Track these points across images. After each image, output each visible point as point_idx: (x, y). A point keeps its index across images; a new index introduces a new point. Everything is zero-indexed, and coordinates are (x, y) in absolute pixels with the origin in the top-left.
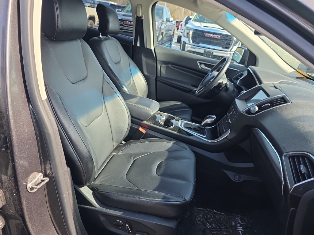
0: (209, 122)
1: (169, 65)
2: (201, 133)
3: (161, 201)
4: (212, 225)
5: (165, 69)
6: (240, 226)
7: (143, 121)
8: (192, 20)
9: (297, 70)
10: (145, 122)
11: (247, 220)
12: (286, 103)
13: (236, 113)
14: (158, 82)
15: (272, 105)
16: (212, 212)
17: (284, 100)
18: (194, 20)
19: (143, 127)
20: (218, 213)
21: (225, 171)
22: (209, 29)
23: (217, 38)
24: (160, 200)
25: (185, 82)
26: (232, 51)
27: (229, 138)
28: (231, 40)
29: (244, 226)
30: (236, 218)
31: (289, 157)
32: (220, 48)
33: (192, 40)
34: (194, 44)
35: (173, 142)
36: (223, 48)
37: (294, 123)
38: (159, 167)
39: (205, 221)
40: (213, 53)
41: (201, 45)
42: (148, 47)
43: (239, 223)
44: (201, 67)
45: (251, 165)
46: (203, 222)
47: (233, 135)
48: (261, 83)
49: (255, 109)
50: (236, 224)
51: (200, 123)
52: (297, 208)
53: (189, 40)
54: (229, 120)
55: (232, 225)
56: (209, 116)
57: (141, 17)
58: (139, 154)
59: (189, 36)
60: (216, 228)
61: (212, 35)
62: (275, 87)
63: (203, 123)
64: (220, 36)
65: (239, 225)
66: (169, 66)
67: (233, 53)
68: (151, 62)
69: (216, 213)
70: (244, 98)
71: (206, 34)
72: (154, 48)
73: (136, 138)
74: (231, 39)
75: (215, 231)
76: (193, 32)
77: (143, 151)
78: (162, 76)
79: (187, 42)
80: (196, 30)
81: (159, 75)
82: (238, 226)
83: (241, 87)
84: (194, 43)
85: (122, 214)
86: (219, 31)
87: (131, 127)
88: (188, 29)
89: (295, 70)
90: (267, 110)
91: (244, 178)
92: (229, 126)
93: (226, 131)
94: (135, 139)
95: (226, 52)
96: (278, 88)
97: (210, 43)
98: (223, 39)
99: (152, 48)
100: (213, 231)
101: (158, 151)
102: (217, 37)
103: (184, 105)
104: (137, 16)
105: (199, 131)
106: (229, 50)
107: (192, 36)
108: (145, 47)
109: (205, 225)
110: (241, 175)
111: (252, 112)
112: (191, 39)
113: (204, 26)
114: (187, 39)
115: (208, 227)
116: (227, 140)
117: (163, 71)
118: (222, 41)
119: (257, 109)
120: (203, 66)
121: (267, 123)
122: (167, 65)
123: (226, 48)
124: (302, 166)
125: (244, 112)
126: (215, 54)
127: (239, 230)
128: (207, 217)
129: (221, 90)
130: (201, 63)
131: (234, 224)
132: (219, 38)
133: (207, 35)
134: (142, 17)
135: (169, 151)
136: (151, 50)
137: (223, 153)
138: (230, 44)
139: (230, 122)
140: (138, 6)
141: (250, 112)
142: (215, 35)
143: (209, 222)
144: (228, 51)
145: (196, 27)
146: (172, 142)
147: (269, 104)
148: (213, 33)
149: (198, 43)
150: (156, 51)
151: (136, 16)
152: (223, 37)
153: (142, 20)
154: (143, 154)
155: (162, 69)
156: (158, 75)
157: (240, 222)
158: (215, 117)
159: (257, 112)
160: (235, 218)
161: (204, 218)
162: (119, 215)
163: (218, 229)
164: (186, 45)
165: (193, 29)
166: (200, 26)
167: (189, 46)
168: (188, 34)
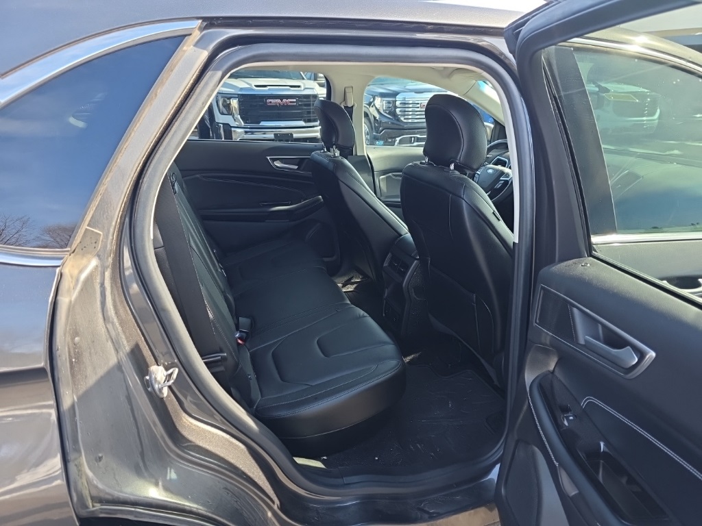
5: (385, 182)
23: (290, 104)
32: (302, 123)
33: (242, 118)
34: (249, 125)
36: (305, 121)
40: (292, 135)
41: (263, 124)
42: (359, 154)
53: (236, 119)
59: (232, 110)
61: (279, 101)
64: (295, 100)
66: (390, 177)
71: (269, 101)
76: (239, 102)
79: (233, 123)
80: (244, 96)
84: (247, 123)
88: (224, 97)
95: (315, 128)
97: (280, 118)
98: (301, 105)
102: (290, 102)
106: (318, 123)
107: (240, 110)
112: (239, 117)
113: (256, 86)
117: (383, 186)
118: (303, 109)
122: (388, 175)
126: (295, 136)
132: (295, 104)
133: (271, 102)
136: (364, 156)
142: (285, 101)
145: (241, 89)
148: (281, 97)
149: (258, 123)
152: (301, 101)
155: (381, 184)
164: (233, 129)
165: (237, 96)
166: (249, 86)
167: (239, 130)
168: (228, 106)
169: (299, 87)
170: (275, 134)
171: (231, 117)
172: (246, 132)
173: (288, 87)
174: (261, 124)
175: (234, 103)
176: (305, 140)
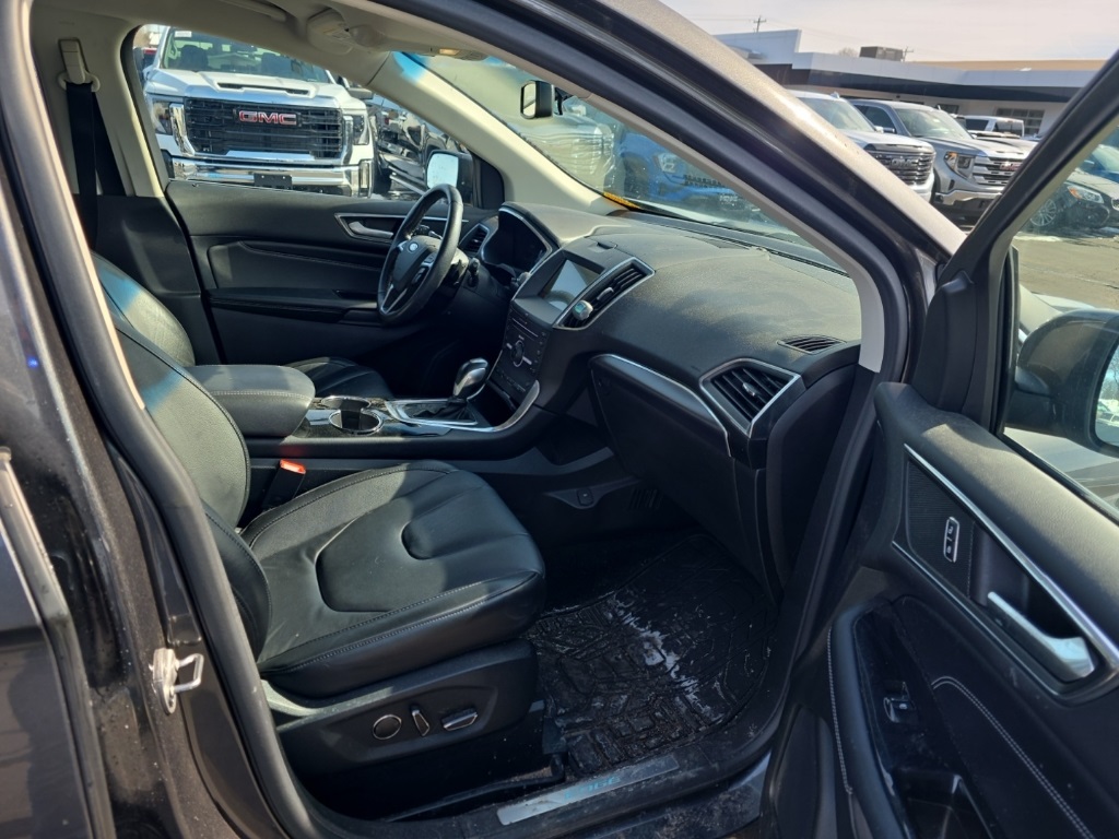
0: (471, 382)
1: (239, 244)
2: (461, 419)
3: (488, 599)
4: (568, 645)
5: (227, 259)
6: (626, 614)
7: (283, 437)
8: (158, 62)
9: (605, 194)
10: (290, 439)
11: (632, 592)
12: (644, 275)
13: (540, 334)
14: (215, 311)
15: (618, 290)
16: (550, 616)
17: (638, 271)
18: (166, 63)
19: (290, 458)
20: (566, 612)
21: (552, 494)
22: (246, 93)
23: (284, 122)
24: (484, 597)
25: (315, 291)
26: (351, 163)
27: (543, 403)
28: (337, 127)
29: (633, 609)
30: (609, 602)
31: (712, 381)
32: (309, 159)
33: (191, 141)
34: (205, 156)
35: (404, 466)
36: (317, 155)
37: (686, 312)
38: (408, 541)
39: (549, 644)
40: (289, 178)
41: (232, 154)
42: (139, 194)
43: (621, 608)
44: (353, 231)
45: (605, 453)
46: (545, 649)
47: (552, 391)
48: (554, 243)
49: (586, 308)
50: (615, 615)
51: (448, 392)
52: (765, 466)
53: (180, 142)
54: (524, 359)
55: (607, 621)
56: (465, 365)
57: (88, 86)
58: (319, 540)
59: (173, 125)
60: (581, 646)
61: (264, 115)
62: (600, 245)
63: (458, 390)
64: (294, 116)
65: (622, 613)
66: (238, 248)
67: (357, 168)
68: (166, 244)
69: (561, 614)
70: (535, 293)
71: (243, 113)
72: (166, 193)
73: (278, 499)
74: (336, 121)
75: (581, 652)
76: (186, 111)
77: (323, 528)
78: (221, 286)
79: (175, 150)
80: (195, 101)
81: (210, 285)
82: (622, 617)
83: (498, 266)
84: (201, 151)
85: (393, 691)
86: (285, 97)
87: (253, 471)
88: (161, 101)
89: (598, 196)
90: (611, 304)
91: (599, 491)
92: (532, 373)
93: (528, 388)
94: (276, 504)
95: (336, 169)
96: (610, 245)
97: (268, 146)
98: (307, 127)
99: (160, 194)
100: (577, 654)
101: (371, 508)
102: (285, 119)
103: (341, 364)
104: (70, 85)
105: (454, 414)
106: (341, 161)
107: (187, 126)
108: (128, 192)
109: (553, 652)
110: (592, 488)
111: (582, 317)
112: (186, 138)
113: (222, 85)
114: (170, 139)
115: (563, 651)
116: (539, 410)
117: (223, 267)
118: (309, 133)
119: (590, 307)
120: (358, 227)
121: (627, 332)
122: (231, 245)
123: (328, 155)
124: (745, 386)
125: (559, 325)
126: (296, 180)
127: (627, 622)
128: (546, 632)
129: (459, 285)
130: (349, 220)
131: (611, 615)
132: (295, 123)
133: (246, 116)
134: (92, 83)
135: (404, 493)
136: (156, 200)
137: (534, 449)
138: (337, 141)
139: (530, 362)
140: (62, 43)
141: (576, 320)
142: (274, 116)
143: (557, 642)
144: (338, 166)
145: (192, 88)
146: (399, 468)
147: (610, 289)
148: (269, 109)
149: (224, 152)
150: (177, 202)
151: (64, 85)
152: (308, 119)
153: (94, 94)
154: (328, 534)
155: (217, 263)
156: (207, 288)
157: (621, 605)
158: (481, 361)
159: (593, 314)
160: (606, 603)
161: (543, 638)
162: (384, 697)
163: (585, 643)
164: (174, 160)
165: (181, 100)
166: (207, 84)
167: (187, 164)
168: (165, 118)
169: (305, 92)
170: (255, 175)
171: (171, 138)
172: (199, 168)
173: (285, 92)
174: (228, 155)
175: (178, 113)
176: (315, 188)
